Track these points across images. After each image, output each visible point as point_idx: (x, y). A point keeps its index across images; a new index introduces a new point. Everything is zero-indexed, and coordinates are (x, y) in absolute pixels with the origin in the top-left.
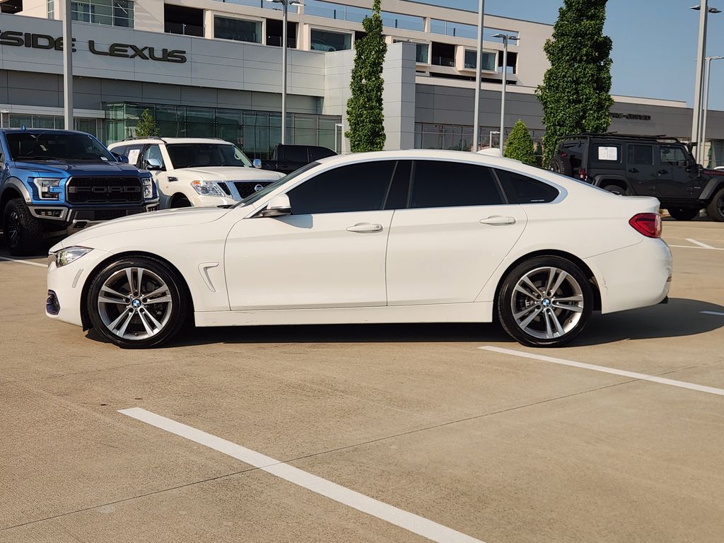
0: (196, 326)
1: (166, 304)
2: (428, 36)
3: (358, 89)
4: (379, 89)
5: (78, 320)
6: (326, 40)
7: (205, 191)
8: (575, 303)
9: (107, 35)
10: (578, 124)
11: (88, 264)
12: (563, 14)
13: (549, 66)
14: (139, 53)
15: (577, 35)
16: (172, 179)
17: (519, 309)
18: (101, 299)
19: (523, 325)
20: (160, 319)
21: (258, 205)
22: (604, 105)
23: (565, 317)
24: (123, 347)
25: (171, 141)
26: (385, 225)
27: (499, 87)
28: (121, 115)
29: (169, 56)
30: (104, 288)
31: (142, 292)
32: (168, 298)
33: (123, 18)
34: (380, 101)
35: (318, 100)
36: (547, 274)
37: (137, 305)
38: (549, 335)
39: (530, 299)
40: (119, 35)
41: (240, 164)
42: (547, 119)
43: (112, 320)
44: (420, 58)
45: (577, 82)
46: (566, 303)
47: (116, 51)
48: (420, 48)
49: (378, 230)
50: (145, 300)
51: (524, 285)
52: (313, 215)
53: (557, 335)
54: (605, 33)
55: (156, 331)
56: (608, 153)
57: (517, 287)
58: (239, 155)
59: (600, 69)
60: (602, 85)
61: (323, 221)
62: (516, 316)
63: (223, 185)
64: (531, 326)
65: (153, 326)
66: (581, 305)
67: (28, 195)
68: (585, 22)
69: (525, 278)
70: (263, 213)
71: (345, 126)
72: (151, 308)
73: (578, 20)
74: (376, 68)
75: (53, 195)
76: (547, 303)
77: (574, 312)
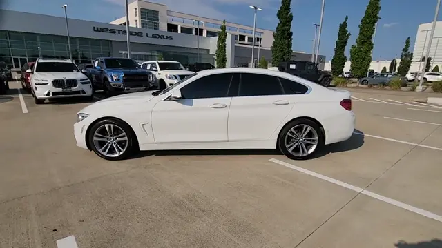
0: (141, 149)
1: (125, 141)
2: (238, 33)
3: (219, 47)
4: (225, 46)
5: (85, 146)
6: (211, 34)
7: (169, 78)
8: (313, 141)
9: (151, 32)
10: (283, 58)
11: (87, 122)
12: (279, 24)
13: (274, 40)
14: (160, 37)
15: (283, 30)
16: (159, 74)
17: (288, 144)
18: (95, 138)
19: (290, 150)
20: (123, 148)
21: (167, 95)
22: (290, 52)
23: (308, 146)
24: (107, 159)
25: (159, 62)
26: (227, 104)
27: (258, 47)
28: (155, 54)
29: (168, 38)
30: (96, 134)
31: (115, 135)
32: (126, 138)
33: (156, 28)
34: (225, 50)
35: (209, 50)
36: (302, 127)
37: (112, 141)
38: (301, 155)
39: (293, 138)
40: (155, 32)
41: (182, 69)
42: (273, 56)
43: (101, 147)
44: (236, 39)
45: (282, 45)
46: (310, 140)
47: (154, 36)
48: (236, 36)
49: (224, 107)
50: (116, 139)
51: (291, 132)
52: (194, 100)
53: (305, 155)
54: (291, 30)
55: (121, 153)
56: (293, 66)
57: (289, 134)
58: (182, 66)
59: (289, 41)
60: (290, 46)
61: (198, 102)
62: (287, 147)
63: (175, 76)
64: (294, 150)
65: (120, 151)
66: (316, 142)
67: (110, 80)
68: (285, 27)
69: (292, 129)
70: (169, 98)
71: (215, 57)
72: (119, 143)
73: (283, 26)
74: (224, 40)
75: (119, 80)
76: (301, 141)
77: (312, 145)
